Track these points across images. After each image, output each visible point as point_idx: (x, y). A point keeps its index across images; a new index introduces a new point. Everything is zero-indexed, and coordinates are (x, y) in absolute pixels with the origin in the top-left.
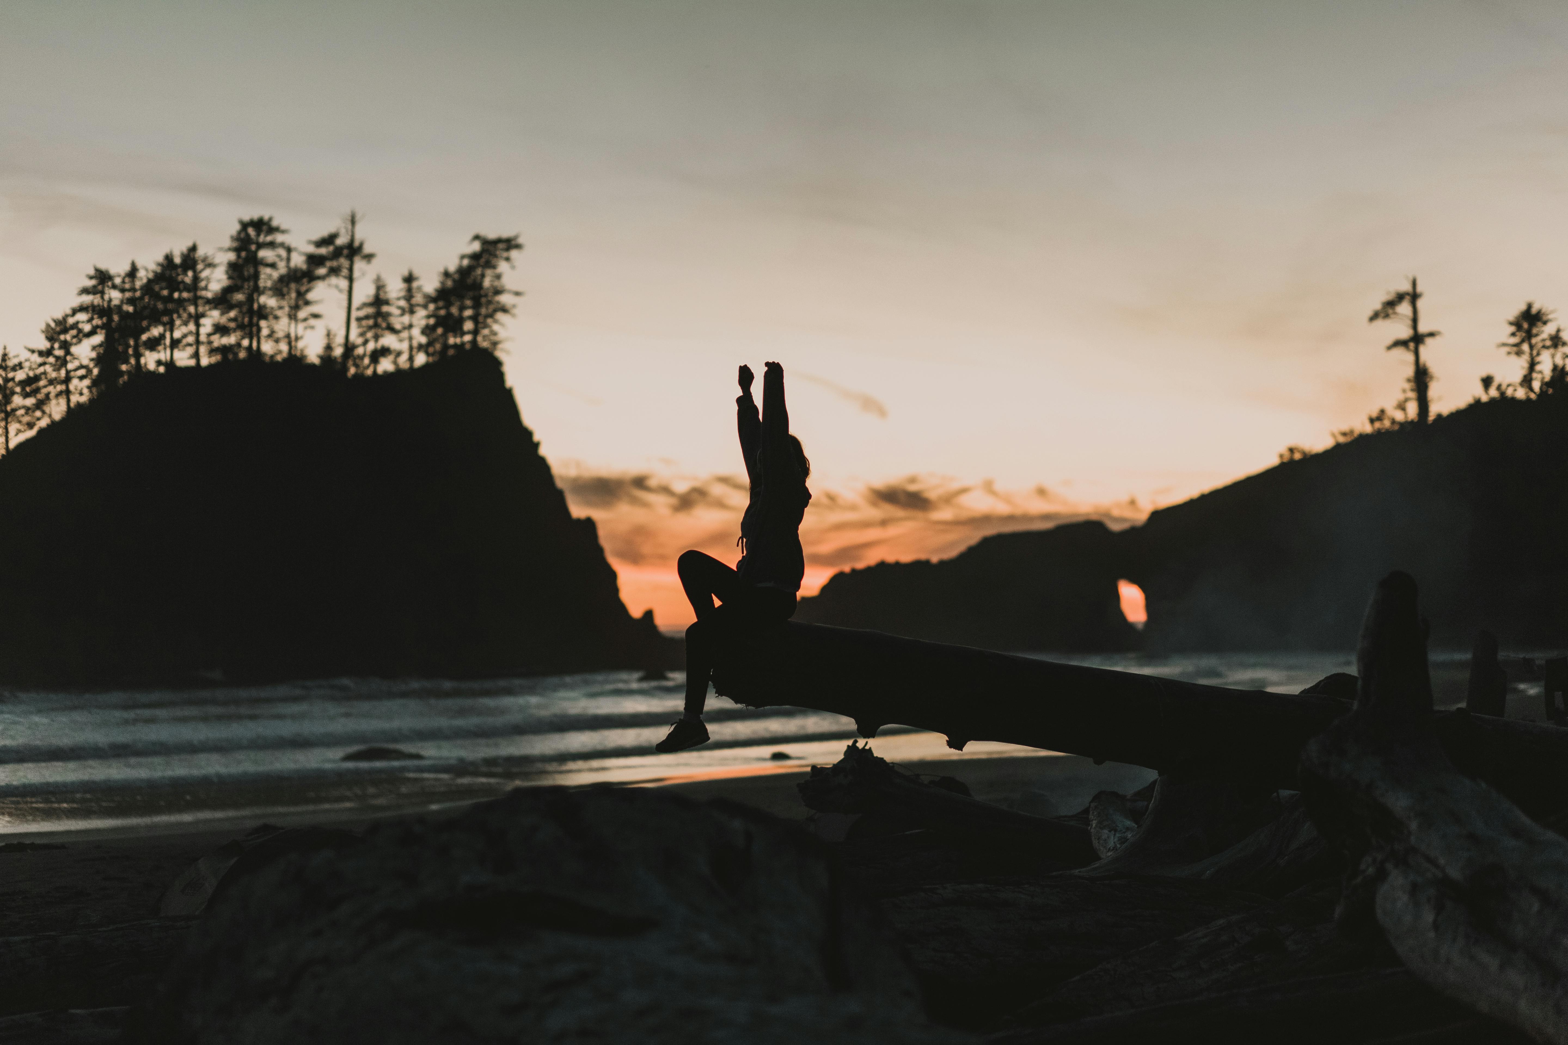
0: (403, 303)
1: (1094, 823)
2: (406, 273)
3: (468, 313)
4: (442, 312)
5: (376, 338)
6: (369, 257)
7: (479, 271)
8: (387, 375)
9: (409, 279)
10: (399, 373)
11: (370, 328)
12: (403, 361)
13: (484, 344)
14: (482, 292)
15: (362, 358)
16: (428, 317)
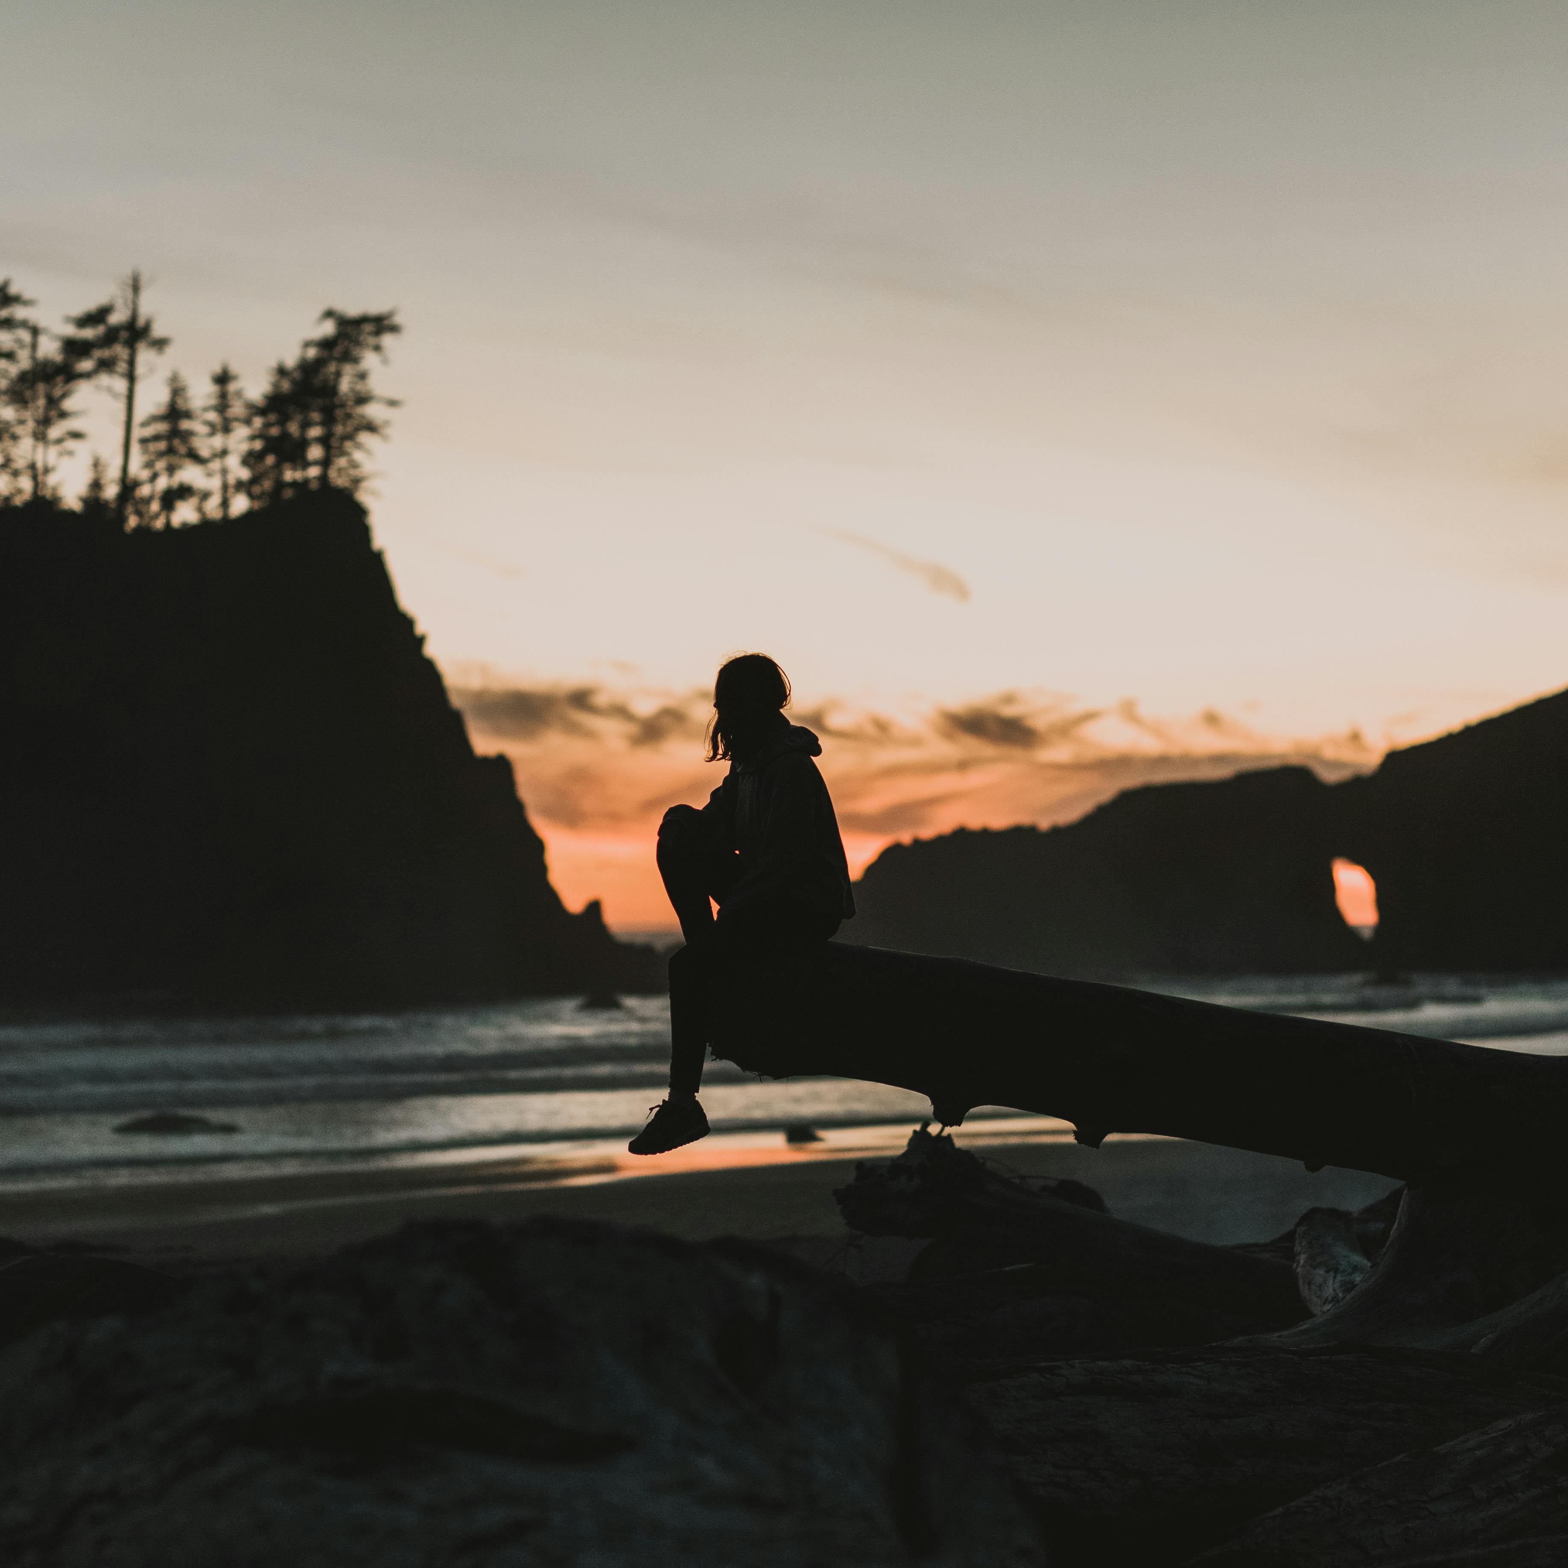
0: (212, 416)
1: (1302, 1258)
2: (218, 369)
3: (315, 432)
4: (274, 431)
5: (171, 470)
6: (160, 344)
7: (332, 367)
8: (187, 530)
9: (223, 379)
10: (206, 526)
11: (161, 455)
12: (212, 507)
13: (339, 480)
14: (336, 401)
15: (148, 501)
16: (253, 438)
